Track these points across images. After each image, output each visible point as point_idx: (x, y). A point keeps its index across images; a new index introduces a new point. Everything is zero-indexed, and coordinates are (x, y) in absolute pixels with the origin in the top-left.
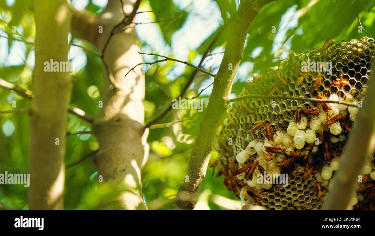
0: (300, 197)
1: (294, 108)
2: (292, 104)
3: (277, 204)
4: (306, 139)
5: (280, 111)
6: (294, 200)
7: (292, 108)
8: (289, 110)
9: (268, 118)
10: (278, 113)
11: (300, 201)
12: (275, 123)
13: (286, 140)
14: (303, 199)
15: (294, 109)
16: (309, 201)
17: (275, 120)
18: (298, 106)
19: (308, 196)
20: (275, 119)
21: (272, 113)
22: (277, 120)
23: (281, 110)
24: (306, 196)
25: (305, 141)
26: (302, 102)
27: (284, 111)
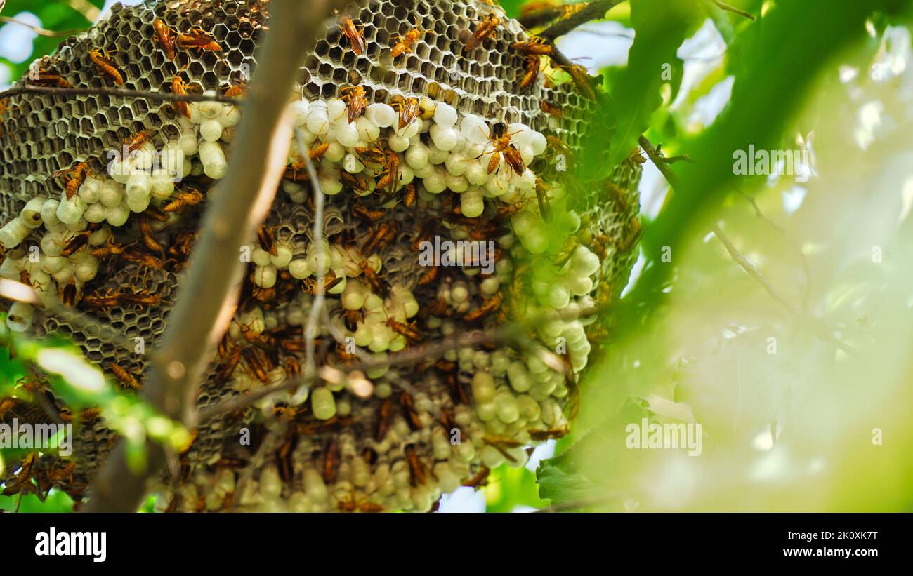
0: (142, 320)
1: (127, 124)
2: (122, 116)
3: (89, 338)
4: (153, 189)
5: (96, 131)
6: (128, 326)
7: (121, 123)
8: (115, 129)
9: (68, 147)
10: (89, 135)
11: (142, 329)
12: (84, 158)
13: (109, 193)
14: (148, 326)
15: (126, 127)
16: (160, 330)
17: (84, 152)
18: (134, 118)
19: (158, 319)
20: (85, 149)
21: (78, 137)
22: (89, 150)
23: (98, 129)
24: (153, 318)
25: (150, 194)
26: (144, 110)
27: (103, 130)
